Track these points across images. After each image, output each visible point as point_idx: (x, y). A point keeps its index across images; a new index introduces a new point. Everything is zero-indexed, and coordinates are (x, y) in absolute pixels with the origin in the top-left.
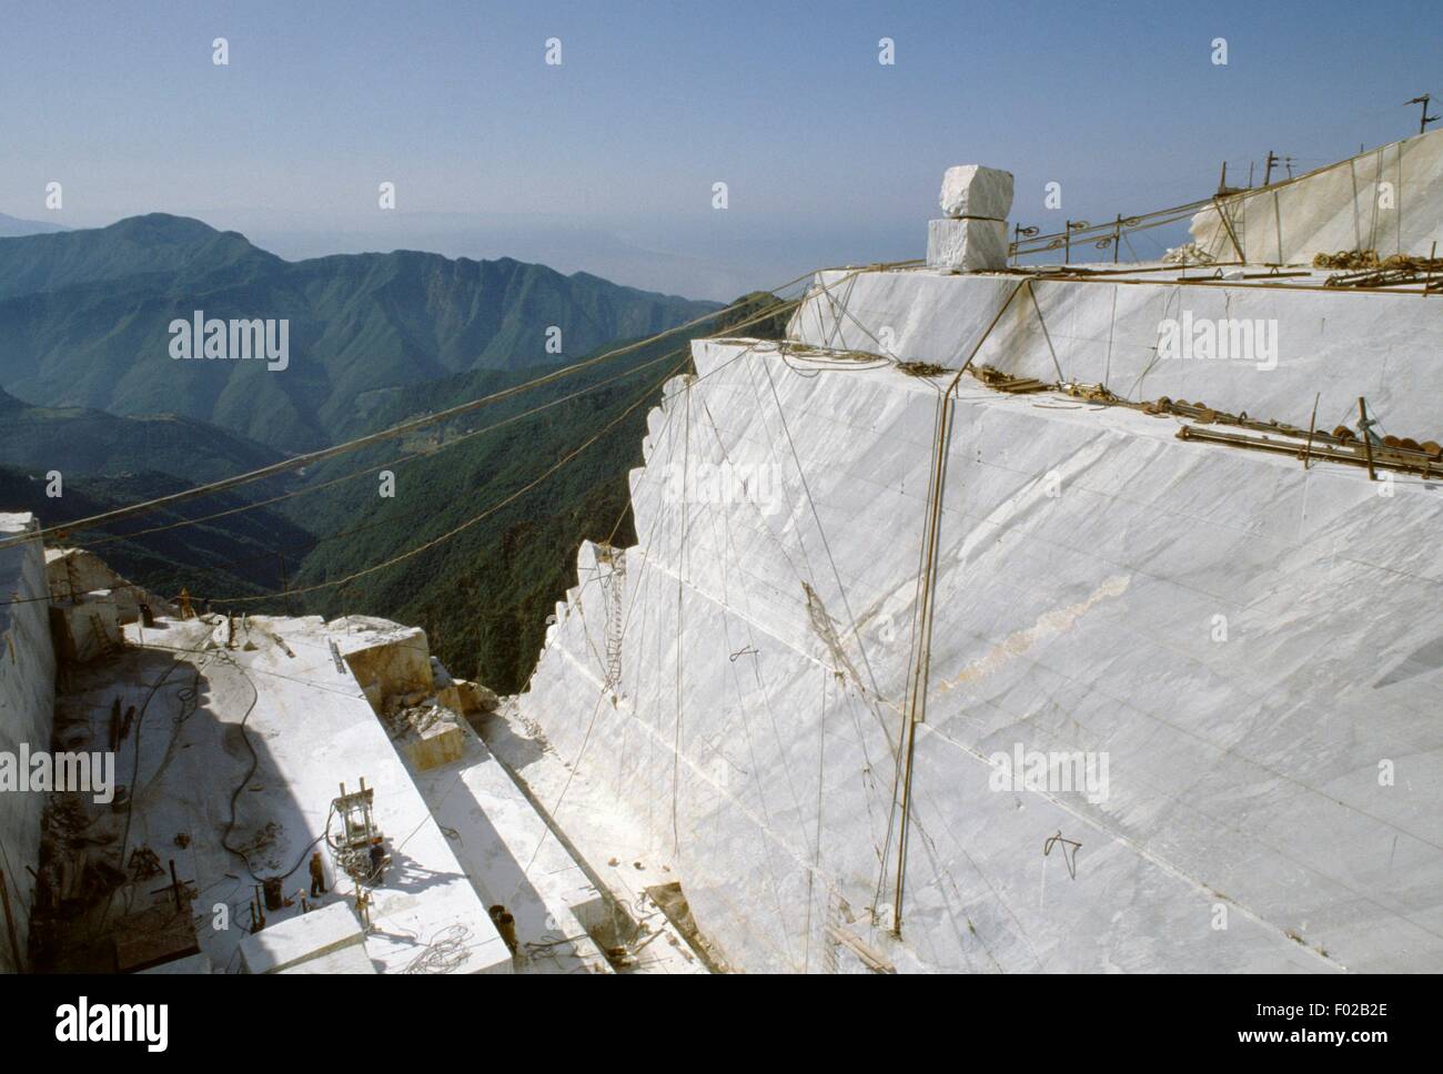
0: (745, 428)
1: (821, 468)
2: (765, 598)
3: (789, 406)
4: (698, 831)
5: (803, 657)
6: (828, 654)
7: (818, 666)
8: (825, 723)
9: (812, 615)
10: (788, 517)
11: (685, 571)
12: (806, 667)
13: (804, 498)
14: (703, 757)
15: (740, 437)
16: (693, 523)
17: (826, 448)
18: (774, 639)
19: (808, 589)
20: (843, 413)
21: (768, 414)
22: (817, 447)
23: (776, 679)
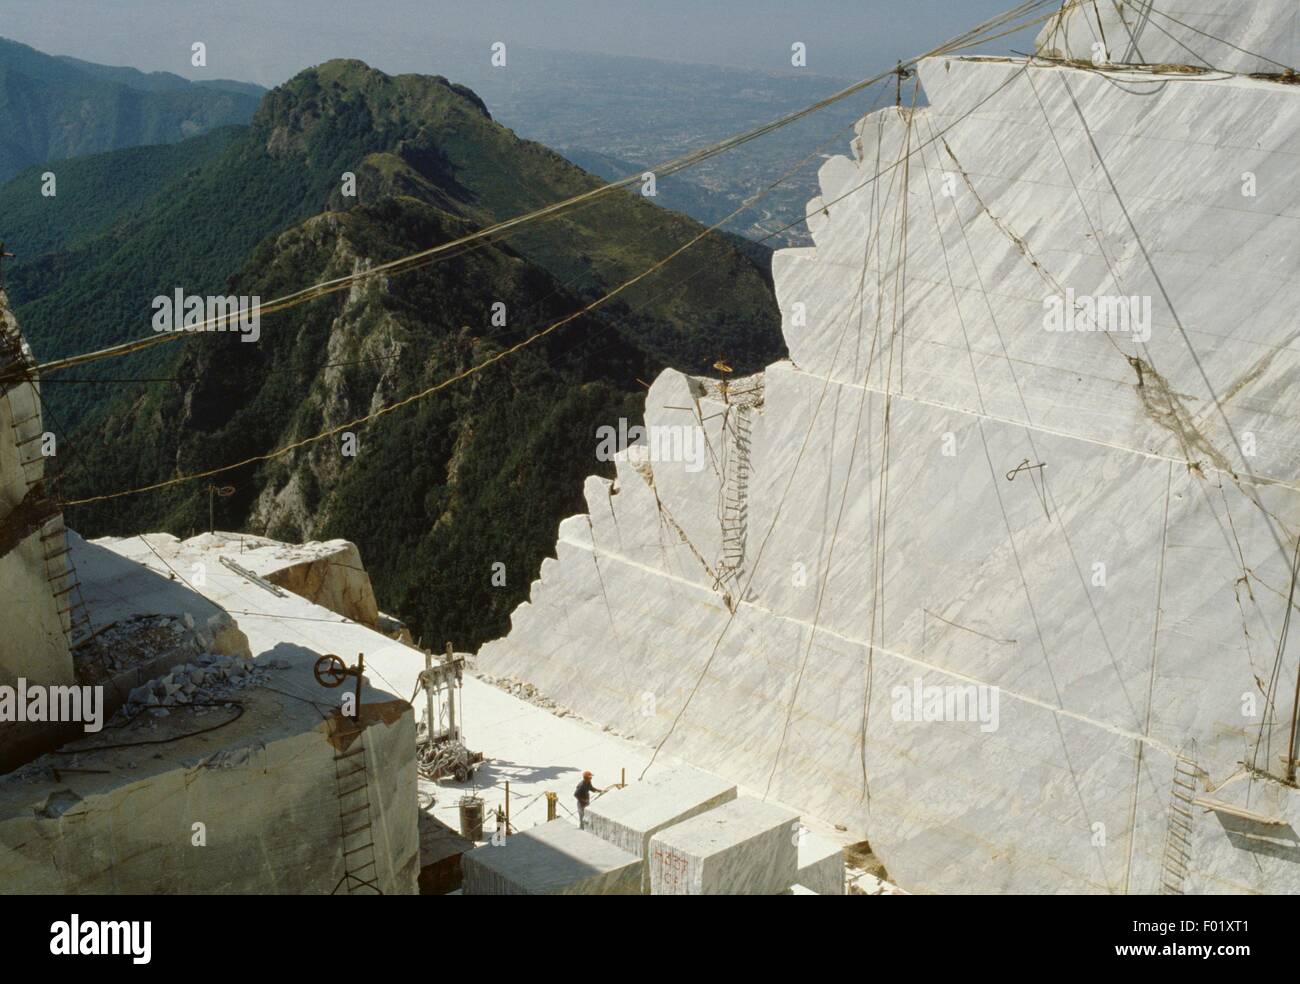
0: (1024, 168)
1: (1165, 205)
2: (1058, 390)
3: (1106, 131)
4: (914, 753)
5: (1129, 455)
6: (1173, 443)
7: (1157, 461)
8: (1168, 536)
9: (1145, 398)
10: (1104, 274)
11: (895, 379)
12: (1132, 469)
13: (1133, 247)
14: (924, 640)
15: (1014, 179)
16: (913, 309)
17: (1176, 179)
18: (1077, 442)
19: (1138, 365)
20: (1205, 133)
21: (1069, 144)
22: (1159, 179)
23: (1079, 495)
